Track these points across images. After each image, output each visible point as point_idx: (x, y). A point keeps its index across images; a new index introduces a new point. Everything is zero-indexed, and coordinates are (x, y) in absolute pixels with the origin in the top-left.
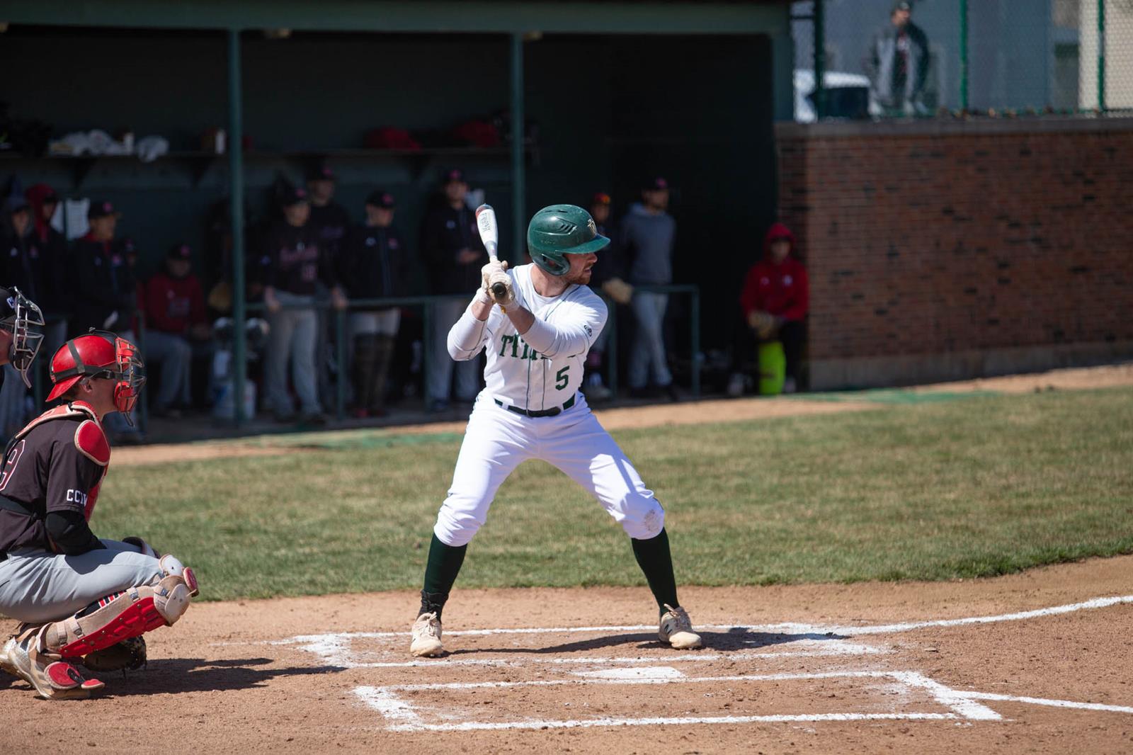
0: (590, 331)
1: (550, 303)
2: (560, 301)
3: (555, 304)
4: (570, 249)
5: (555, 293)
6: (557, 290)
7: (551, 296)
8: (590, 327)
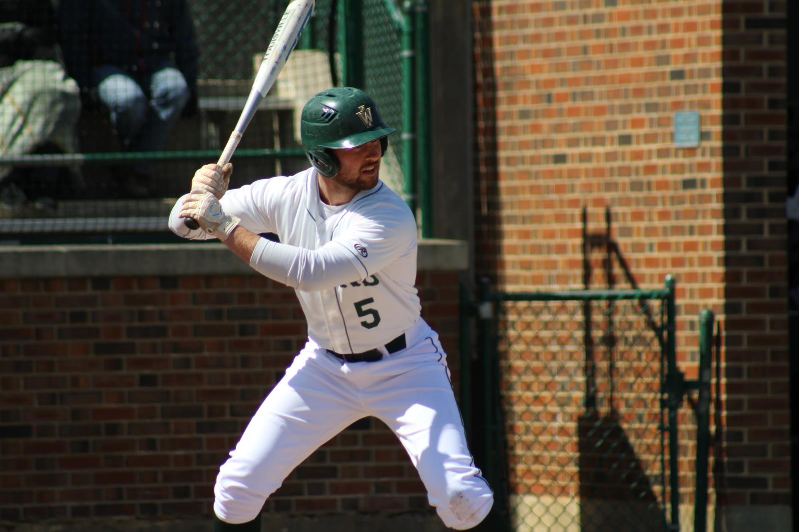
0: (364, 250)
1: (337, 212)
2: (345, 211)
3: (341, 214)
4: (331, 143)
5: (340, 201)
6: (342, 197)
7: (338, 205)
8: (364, 245)
